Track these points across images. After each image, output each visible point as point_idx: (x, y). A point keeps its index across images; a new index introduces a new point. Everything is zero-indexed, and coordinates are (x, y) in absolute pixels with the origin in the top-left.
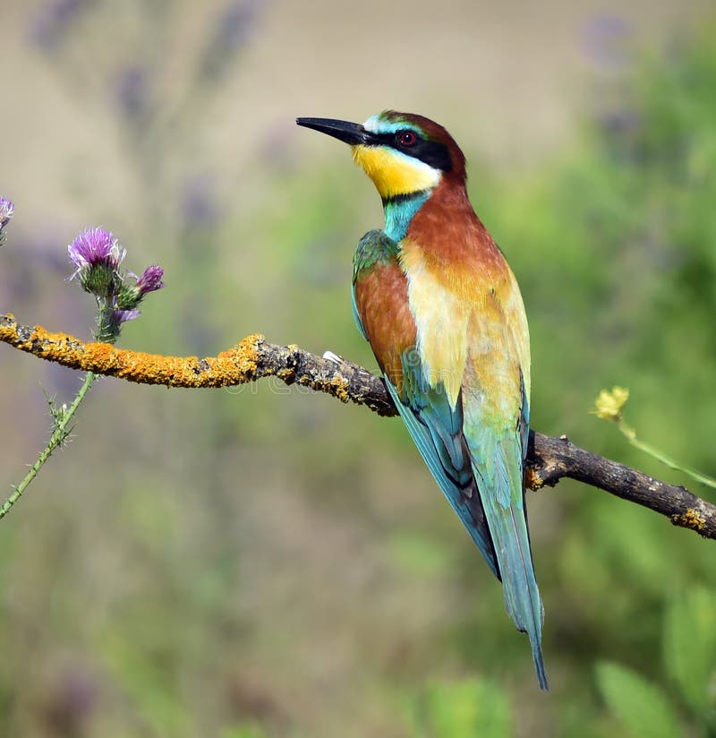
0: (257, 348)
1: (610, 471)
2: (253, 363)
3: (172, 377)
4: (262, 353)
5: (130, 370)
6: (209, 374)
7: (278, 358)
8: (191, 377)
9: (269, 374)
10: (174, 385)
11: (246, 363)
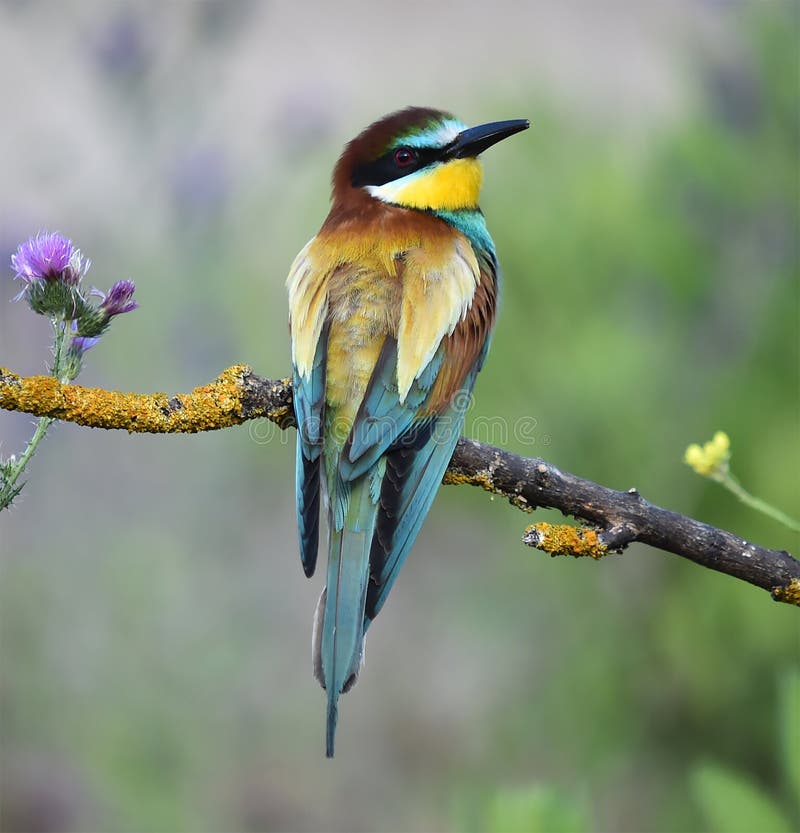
0: (242, 382)
1: (693, 532)
2: (237, 401)
3: (134, 419)
4: (249, 388)
5: (80, 410)
6: (182, 415)
7: (269, 395)
8: (159, 418)
9: (259, 415)
10: (137, 429)
11: (229, 401)
